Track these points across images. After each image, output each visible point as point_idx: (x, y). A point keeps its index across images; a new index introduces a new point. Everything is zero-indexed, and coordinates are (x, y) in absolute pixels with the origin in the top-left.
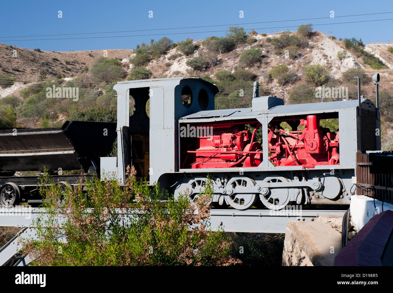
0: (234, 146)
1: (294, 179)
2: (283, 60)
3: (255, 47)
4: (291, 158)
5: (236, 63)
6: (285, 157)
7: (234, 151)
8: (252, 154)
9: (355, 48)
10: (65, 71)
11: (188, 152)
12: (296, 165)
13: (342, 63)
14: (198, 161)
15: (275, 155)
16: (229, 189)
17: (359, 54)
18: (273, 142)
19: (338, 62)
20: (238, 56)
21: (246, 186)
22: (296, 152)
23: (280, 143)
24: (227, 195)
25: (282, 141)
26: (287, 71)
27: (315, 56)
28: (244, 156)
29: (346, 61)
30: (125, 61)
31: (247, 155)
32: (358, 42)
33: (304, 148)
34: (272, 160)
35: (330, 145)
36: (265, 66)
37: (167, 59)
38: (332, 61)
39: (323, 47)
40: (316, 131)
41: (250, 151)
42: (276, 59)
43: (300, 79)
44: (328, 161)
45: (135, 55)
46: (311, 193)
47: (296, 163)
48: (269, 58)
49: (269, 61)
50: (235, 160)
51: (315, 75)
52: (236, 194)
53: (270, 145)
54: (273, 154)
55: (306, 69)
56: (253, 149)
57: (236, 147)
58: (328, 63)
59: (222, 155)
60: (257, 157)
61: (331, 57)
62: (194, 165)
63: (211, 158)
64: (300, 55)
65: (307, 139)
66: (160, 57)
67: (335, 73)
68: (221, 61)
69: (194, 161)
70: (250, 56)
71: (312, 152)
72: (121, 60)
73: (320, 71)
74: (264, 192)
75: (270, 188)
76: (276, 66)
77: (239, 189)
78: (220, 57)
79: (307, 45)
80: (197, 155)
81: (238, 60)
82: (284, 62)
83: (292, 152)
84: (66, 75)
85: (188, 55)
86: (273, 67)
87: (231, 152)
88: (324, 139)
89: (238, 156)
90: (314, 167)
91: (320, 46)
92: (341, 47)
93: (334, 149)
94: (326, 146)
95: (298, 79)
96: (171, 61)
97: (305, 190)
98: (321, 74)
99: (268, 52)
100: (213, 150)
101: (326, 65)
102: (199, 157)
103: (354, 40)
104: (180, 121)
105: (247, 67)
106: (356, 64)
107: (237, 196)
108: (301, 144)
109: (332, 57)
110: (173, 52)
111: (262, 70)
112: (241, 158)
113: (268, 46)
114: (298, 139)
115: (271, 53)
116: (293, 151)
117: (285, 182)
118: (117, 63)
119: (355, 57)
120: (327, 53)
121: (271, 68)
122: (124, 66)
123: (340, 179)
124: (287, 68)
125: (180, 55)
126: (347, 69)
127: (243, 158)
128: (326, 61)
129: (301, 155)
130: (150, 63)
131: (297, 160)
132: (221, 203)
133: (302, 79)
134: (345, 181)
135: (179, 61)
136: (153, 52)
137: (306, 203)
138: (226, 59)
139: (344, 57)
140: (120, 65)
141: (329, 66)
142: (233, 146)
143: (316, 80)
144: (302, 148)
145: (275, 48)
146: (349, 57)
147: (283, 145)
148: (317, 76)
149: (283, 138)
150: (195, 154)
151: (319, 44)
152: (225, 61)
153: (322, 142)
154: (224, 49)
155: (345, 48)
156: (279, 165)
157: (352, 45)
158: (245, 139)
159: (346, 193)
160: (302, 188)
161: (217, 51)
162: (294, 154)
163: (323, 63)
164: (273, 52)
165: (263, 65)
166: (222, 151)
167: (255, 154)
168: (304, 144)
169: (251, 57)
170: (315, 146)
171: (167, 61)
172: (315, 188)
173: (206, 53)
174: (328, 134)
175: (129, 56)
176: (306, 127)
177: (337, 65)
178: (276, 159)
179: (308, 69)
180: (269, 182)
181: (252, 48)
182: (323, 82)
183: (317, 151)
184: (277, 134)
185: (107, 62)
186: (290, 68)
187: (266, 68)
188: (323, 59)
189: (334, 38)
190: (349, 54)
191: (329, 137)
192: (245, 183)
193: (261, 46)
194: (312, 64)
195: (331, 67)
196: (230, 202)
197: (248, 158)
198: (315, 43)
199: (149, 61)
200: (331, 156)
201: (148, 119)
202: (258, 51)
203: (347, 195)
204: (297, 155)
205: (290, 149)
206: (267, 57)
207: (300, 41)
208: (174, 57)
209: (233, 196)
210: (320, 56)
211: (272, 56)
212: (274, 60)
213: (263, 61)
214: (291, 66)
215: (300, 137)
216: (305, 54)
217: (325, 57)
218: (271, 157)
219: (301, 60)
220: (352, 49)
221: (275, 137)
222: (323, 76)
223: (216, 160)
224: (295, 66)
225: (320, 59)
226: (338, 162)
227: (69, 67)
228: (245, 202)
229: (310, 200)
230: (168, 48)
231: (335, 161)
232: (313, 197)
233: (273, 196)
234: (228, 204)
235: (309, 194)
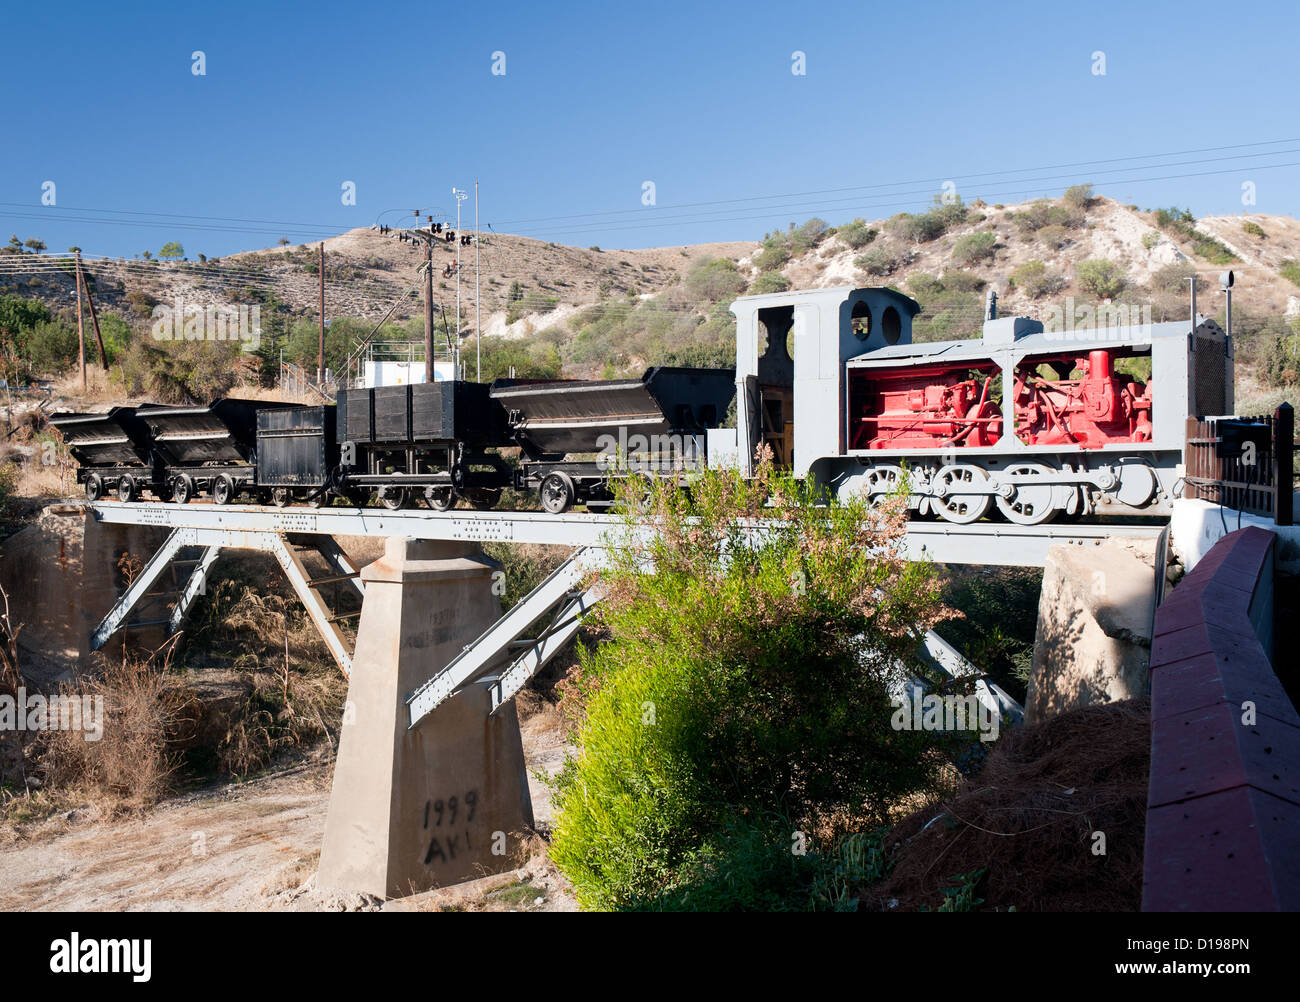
0: (949, 409)
1: (1061, 469)
2: (1036, 252)
3: (982, 229)
4: (1056, 431)
5: (947, 260)
6: (1045, 429)
7: (948, 418)
8: (982, 423)
9: (1177, 226)
10: (641, 282)
11: (864, 419)
12: (1066, 442)
13: (1150, 255)
14: (882, 436)
15: (1026, 425)
16: (938, 484)
17: (1185, 236)
18: (1023, 400)
19: (1143, 254)
20: (950, 247)
21: (970, 481)
22: (1066, 419)
23: (1035, 402)
24: (935, 496)
25: (1040, 398)
26: (1043, 272)
27: (1098, 243)
28: (966, 426)
29: (1157, 250)
30: (743, 262)
31: (974, 425)
32: (1182, 214)
33: (1082, 411)
34: (1020, 433)
35: (1135, 407)
36: (1002, 264)
37: (818, 256)
38: (1131, 252)
39: (1113, 225)
40: (1107, 380)
41: (979, 417)
42: (1023, 250)
43: (1068, 287)
44: (1128, 436)
45: (762, 250)
46: (1095, 494)
47: (1068, 439)
48: (1008, 248)
49: (1008, 255)
50: (951, 434)
51: (1098, 278)
52: (951, 495)
53: (1018, 406)
54: (1022, 423)
55: (1080, 267)
56: (984, 413)
57: (952, 411)
58: (1123, 256)
59: (926, 425)
60: (992, 428)
61: (1128, 245)
62: (874, 443)
63: (905, 430)
64: (1069, 242)
65: (1090, 395)
66: (806, 253)
67: (1137, 274)
68: (917, 258)
69: (875, 435)
70: (973, 245)
71: (1099, 420)
72: (737, 261)
73: (1107, 271)
74: (1005, 491)
75: (1016, 485)
76: (1021, 263)
77: (957, 485)
78: (915, 249)
79: (1083, 223)
80: (880, 426)
81: (949, 254)
82: (1038, 256)
83: (1059, 420)
84: (643, 289)
85: (856, 249)
86: (1016, 266)
87: (942, 419)
88: (1123, 394)
89: (956, 428)
90: (1102, 447)
91: (1109, 224)
92: (1150, 225)
93: (1142, 414)
94: (1126, 407)
95: (1064, 287)
96: (827, 260)
97: (1084, 488)
98: (1109, 276)
99: (1007, 238)
100: (908, 416)
101: (1119, 259)
102: (884, 429)
103: (1174, 210)
104: (849, 365)
105: (966, 265)
106: (1178, 255)
107: (952, 500)
108: (1077, 404)
109: (1131, 244)
110: (829, 243)
111: (994, 270)
112: (960, 430)
113: (1008, 227)
114: (1072, 396)
115: (1013, 240)
116: (1061, 417)
117: (1045, 473)
118: (731, 267)
119: (1177, 242)
120: (1120, 237)
121: (1012, 267)
122: (743, 271)
123: (1152, 469)
124: (1043, 267)
125: (843, 249)
126: (1160, 266)
127: (966, 429)
128: (1118, 252)
129: (1075, 424)
130: (789, 265)
131: (1069, 434)
132: (923, 511)
133: (1072, 286)
134: (1162, 473)
135: (840, 259)
136: (793, 245)
137: (1085, 513)
138: (928, 253)
139: (1155, 244)
140: (735, 270)
141: (1125, 261)
142: (946, 409)
143: (1099, 288)
144: (1078, 412)
145: (1021, 231)
146: (1165, 242)
147: (1042, 407)
148: (1100, 280)
149: (1041, 393)
150: (876, 423)
151: (1106, 221)
152: (926, 256)
153: (1118, 401)
154: (923, 234)
155: (1156, 225)
156: (1034, 443)
157: (1171, 220)
158: (970, 396)
159: (1163, 495)
160: (1078, 485)
161: (911, 238)
162: (1063, 422)
163: (1113, 255)
164: (1018, 238)
165: (997, 263)
166: (926, 419)
167: (989, 423)
168: (1081, 404)
169: (974, 248)
170: (1104, 409)
171: (819, 260)
172: (1102, 485)
173: (890, 243)
174: (1130, 385)
175: (752, 253)
176: (1088, 373)
177: (1140, 259)
178: (1028, 432)
179: (1085, 268)
180: (1014, 473)
181: (975, 231)
182: (1113, 290)
183: (1108, 418)
184: (1031, 386)
185: (712, 265)
186: (1049, 267)
187: (1003, 267)
188: (1113, 248)
189: (1135, 208)
190: (1164, 236)
191: (1132, 393)
192: (969, 475)
193: (994, 227)
194: (1091, 257)
195: (1128, 262)
196: (939, 508)
197: (976, 430)
198: (1098, 219)
199: (786, 260)
200: (1135, 426)
201: (791, 362)
202: (987, 238)
203: (1167, 498)
204: (1068, 425)
205: (1056, 414)
206: (1005, 246)
207: (1068, 217)
208: (831, 253)
209: (945, 500)
210: (1109, 242)
211: (1015, 244)
212: (1018, 253)
213: (997, 255)
214: (1052, 262)
215: (1076, 391)
216: (1078, 239)
217: (1117, 244)
218: (1020, 428)
219: (1070, 251)
220: (1170, 227)
221: (1027, 391)
222: (1113, 280)
223: (914, 434)
224: (1058, 263)
225: (1109, 249)
226: (1150, 437)
227: (648, 275)
228: (969, 510)
229: (1093, 507)
230: (821, 237)
231: (1144, 435)
232: (1099, 502)
233: (1022, 499)
234: (936, 513)
235: (1091, 497)
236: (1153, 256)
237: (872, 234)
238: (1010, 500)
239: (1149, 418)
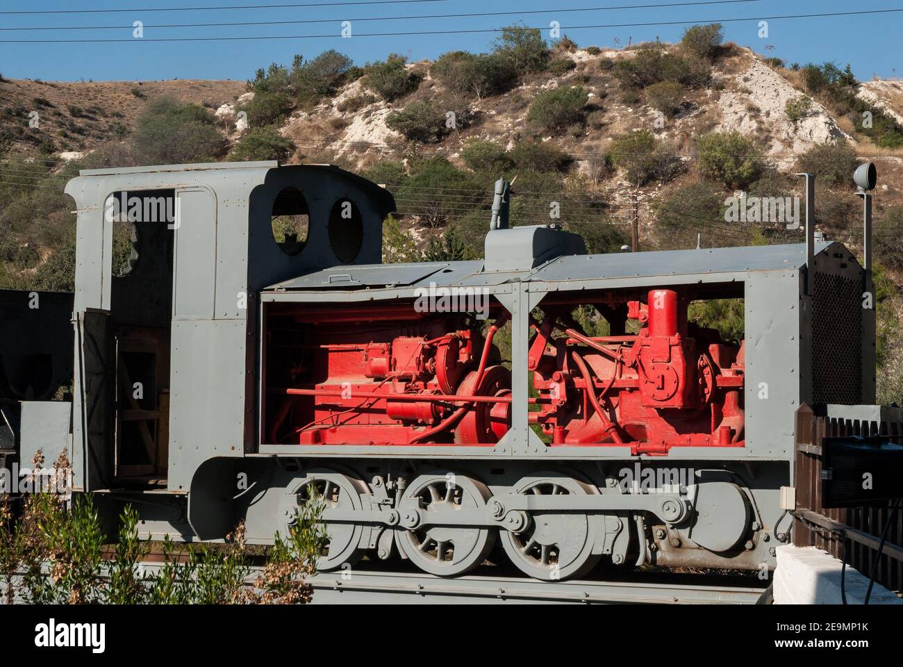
1: (605, 486)
2: (643, 119)
3: (568, 81)
4: (598, 421)
5: (519, 124)
6: (581, 417)
7: (427, 393)
8: (481, 404)
9: (832, 90)
10: (69, 133)
11: (290, 391)
12: (610, 442)
13: (796, 129)
14: (322, 420)
15: (551, 409)
16: (408, 507)
17: (843, 106)
18: (546, 367)
19: (786, 128)
20: (525, 105)
21: (460, 503)
22: (614, 400)
23: (566, 371)
24: (403, 529)
25: (572, 365)
26: (652, 149)
27: (727, 110)
28: (456, 408)
29: (808, 123)
30: (223, 110)
31: (468, 407)
32: (840, 73)
33: (637, 389)
34: (539, 424)
35: (719, 384)
36: (595, 133)
37: (335, 109)
38: (771, 124)
39: (748, 84)
40: (675, 339)
41: (476, 393)
42: (624, 116)
43: (686, 171)
44: (709, 432)
45: (251, 95)
46: (657, 531)
47: (614, 436)
48: (605, 111)
49: (605, 120)
50: (431, 421)
51: (726, 160)
52: (429, 527)
53: (538, 376)
54: (546, 406)
55: (703, 143)
56: (485, 388)
57: (435, 381)
58: (760, 130)
59: (391, 405)
60: (498, 411)
61: (768, 114)
62: (307, 433)
63: (359, 410)
64: (688, 107)
65: (648, 365)
66: (317, 103)
67: (779, 156)
68: (478, 118)
69: (310, 419)
70: (556, 105)
71: (663, 405)
72: (216, 108)
73: (739, 148)
74: (513, 523)
75: (532, 513)
76: (623, 133)
77: (439, 510)
78: (475, 107)
79: (707, 80)
80: (318, 402)
81: (523, 116)
82: (645, 125)
83: (602, 402)
84: (71, 144)
85: (391, 101)
86: (615, 137)
87: (418, 395)
88: (700, 363)
89: (440, 410)
90: (666, 452)
91: (742, 84)
92: (797, 88)
93: (731, 396)
94: (705, 385)
95: (682, 170)
96: (348, 115)
97: (639, 520)
98: (742, 159)
99: (603, 96)
100: (365, 387)
101: (755, 133)
102: (324, 407)
104: (265, 297)
105: (546, 133)
106: (834, 132)
107: (432, 534)
108: (631, 376)
109: (772, 114)
110: (353, 89)
111: (586, 143)
112: (447, 415)
113: (605, 80)
114: (622, 363)
115: (612, 100)
116: (606, 397)
117: (578, 494)
118: (204, 117)
119: (832, 113)
120: (757, 103)
121: (610, 139)
123: (746, 489)
124: (652, 140)
125: (372, 100)
126: (811, 146)
127: (456, 413)
128: (754, 125)
129: (629, 411)
130: (292, 119)
131: (617, 427)
132: (384, 553)
133: (691, 169)
134: (760, 496)
136: (298, 89)
137: (640, 561)
138: (493, 112)
139: (804, 115)
140: (210, 122)
141: (762, 137)
142: (426, 376)
143: (728, 175)
144: (632, 390)
145: (623, 87)
146: (816, 114)
147: (576, 380)
148: (730, 163)
149: (575, 355)
150: (312, 397)
151: (739, 79)
152: (491, 117)
153: (693, 374)
154: (487, 85)
155: (806, 89)
156: (562, 441)
157: (826, 81)
158: (464, 357)
159: (762, 534)
160: (630, 514)
161: (469, 90)
162: (609, 406)
163: (748, 127)
164: (618, 97)
165: (590, 132)
166: (391, 393)
167: (492, 404)
168: (636, 377)
169: (558, 108)
170: (670, 387)
171: (336, 114)
172: (668, 516)
173: (440, 94)
174: (713, 348)
175: (237, 98)
176: (645, 325)
177: (784, 136)
178: (554, 420)
179: (707, 145)
180: (530, 492)
181: (560, 84)
182: (747, 178)
183: (677, 403)
185: (175, 113)
186: (660, 141)
187: (598, 138)
188: (747, 119)
190: (816, 106)
191: (716, 360)
192: (458, 493)
193: (587, 80)
194: (718, 130)
195: (768, 139)
196: (410, 549)
197: (471, 415)
198: (728, 76)
199: (288, 112)
200: (719, 419)
202: (577, 94)
203: (768, 539)
204: (617, 411)
205: (598, 392)
206: (601, 108)
207: (687, 71)
208: (354, 105)
209: (419, 533)
210: (741, 109)
211: (615, 106)
212: (619, 118)
213: (589, 121)
214: (664, 135)
215: (629, 355)
216: (701, 104)
217: (752, 114)
218: (541, 414)
219: (690, 120)
220: (824, 92)
221: (553, 351)
222: (747, 164)
223: (374, 418)
224: (672, 136)
225: (741, 119)
226: (742, 437)
227: (79, 122)
228: (458, 553)
229: (654, 552)
230: (340, 80)
231: (732, 432)
232: (663, 544)
233: (542, 536)
234: (403, 557)
235: (649, 535)
236: (801, 133)
237: (414, 81)
238: (523, 537)
239: (741, 404)
